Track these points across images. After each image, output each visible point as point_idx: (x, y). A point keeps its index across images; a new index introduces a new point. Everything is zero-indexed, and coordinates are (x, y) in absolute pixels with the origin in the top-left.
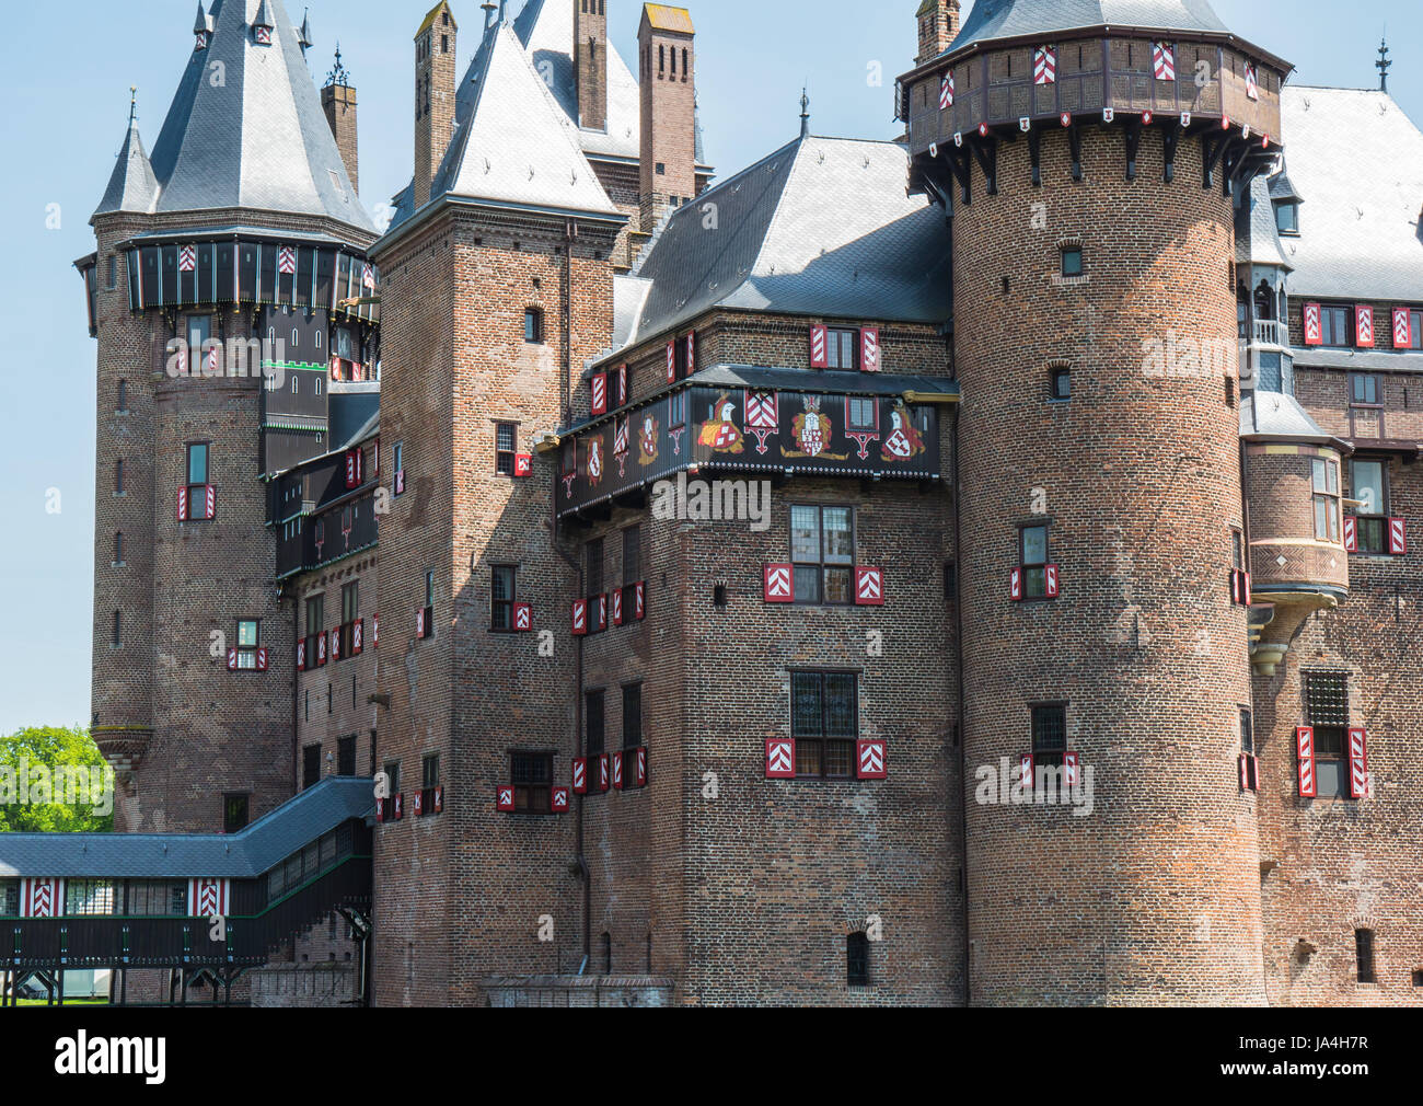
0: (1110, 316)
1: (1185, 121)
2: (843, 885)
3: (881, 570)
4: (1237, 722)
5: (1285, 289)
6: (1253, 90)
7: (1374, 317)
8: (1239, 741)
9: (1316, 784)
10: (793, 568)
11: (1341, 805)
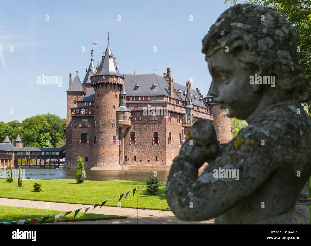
0: (101, 101)
1: (106, 83)
2: (85, 153)
3: (90, 124)
4: (113, 138)
5: (125, 96)
6: (115, 79)
7: (141, 98)
8: (112, 140)
9: (131, 143)
10: (82, 124)
11: (134, 145)
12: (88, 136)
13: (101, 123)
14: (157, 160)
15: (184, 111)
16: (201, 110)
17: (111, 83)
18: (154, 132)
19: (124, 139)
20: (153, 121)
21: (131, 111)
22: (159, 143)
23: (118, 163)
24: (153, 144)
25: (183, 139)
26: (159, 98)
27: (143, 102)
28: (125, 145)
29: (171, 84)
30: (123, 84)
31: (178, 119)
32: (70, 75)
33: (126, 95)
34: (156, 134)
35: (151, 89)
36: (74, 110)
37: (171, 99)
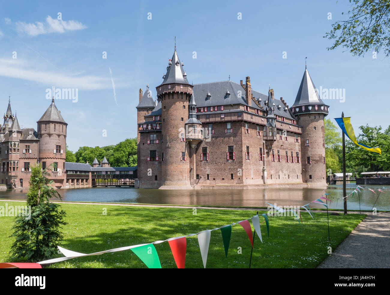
0: (167, 113)
1: (171, 92)
2: (155, 171)
3: (159, 140)
4: (181, 153)
5: (195, 107)
6: (182, 87)
7: (213, 108)
8: (181, 156)
9: (203, 159)
10: (150, 141)
11: (206, 161)
12: (157, 153)
13: (168, 138)
14: (232, 178)
15: (264, 122)
16: (286, 121)
17: (178, 92)
18: (229, 147)
19: (195, 155)
20: (227, 134)
21: (202, 123)
22: (235, 158)
23: (188, 182)
24: (228, 160)
25: (264, 154)
26: (233, 107)
27: (216, 112)
28: (197, 162)
29: (248, 91)
30: (191, 93)
31: (258, 130)
32: (140, 90)
33: (196, 105)
34: (231, 149)
35: (224, 97)
36: (142, 126)
37: (248, 108)
